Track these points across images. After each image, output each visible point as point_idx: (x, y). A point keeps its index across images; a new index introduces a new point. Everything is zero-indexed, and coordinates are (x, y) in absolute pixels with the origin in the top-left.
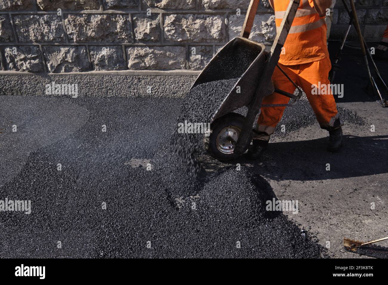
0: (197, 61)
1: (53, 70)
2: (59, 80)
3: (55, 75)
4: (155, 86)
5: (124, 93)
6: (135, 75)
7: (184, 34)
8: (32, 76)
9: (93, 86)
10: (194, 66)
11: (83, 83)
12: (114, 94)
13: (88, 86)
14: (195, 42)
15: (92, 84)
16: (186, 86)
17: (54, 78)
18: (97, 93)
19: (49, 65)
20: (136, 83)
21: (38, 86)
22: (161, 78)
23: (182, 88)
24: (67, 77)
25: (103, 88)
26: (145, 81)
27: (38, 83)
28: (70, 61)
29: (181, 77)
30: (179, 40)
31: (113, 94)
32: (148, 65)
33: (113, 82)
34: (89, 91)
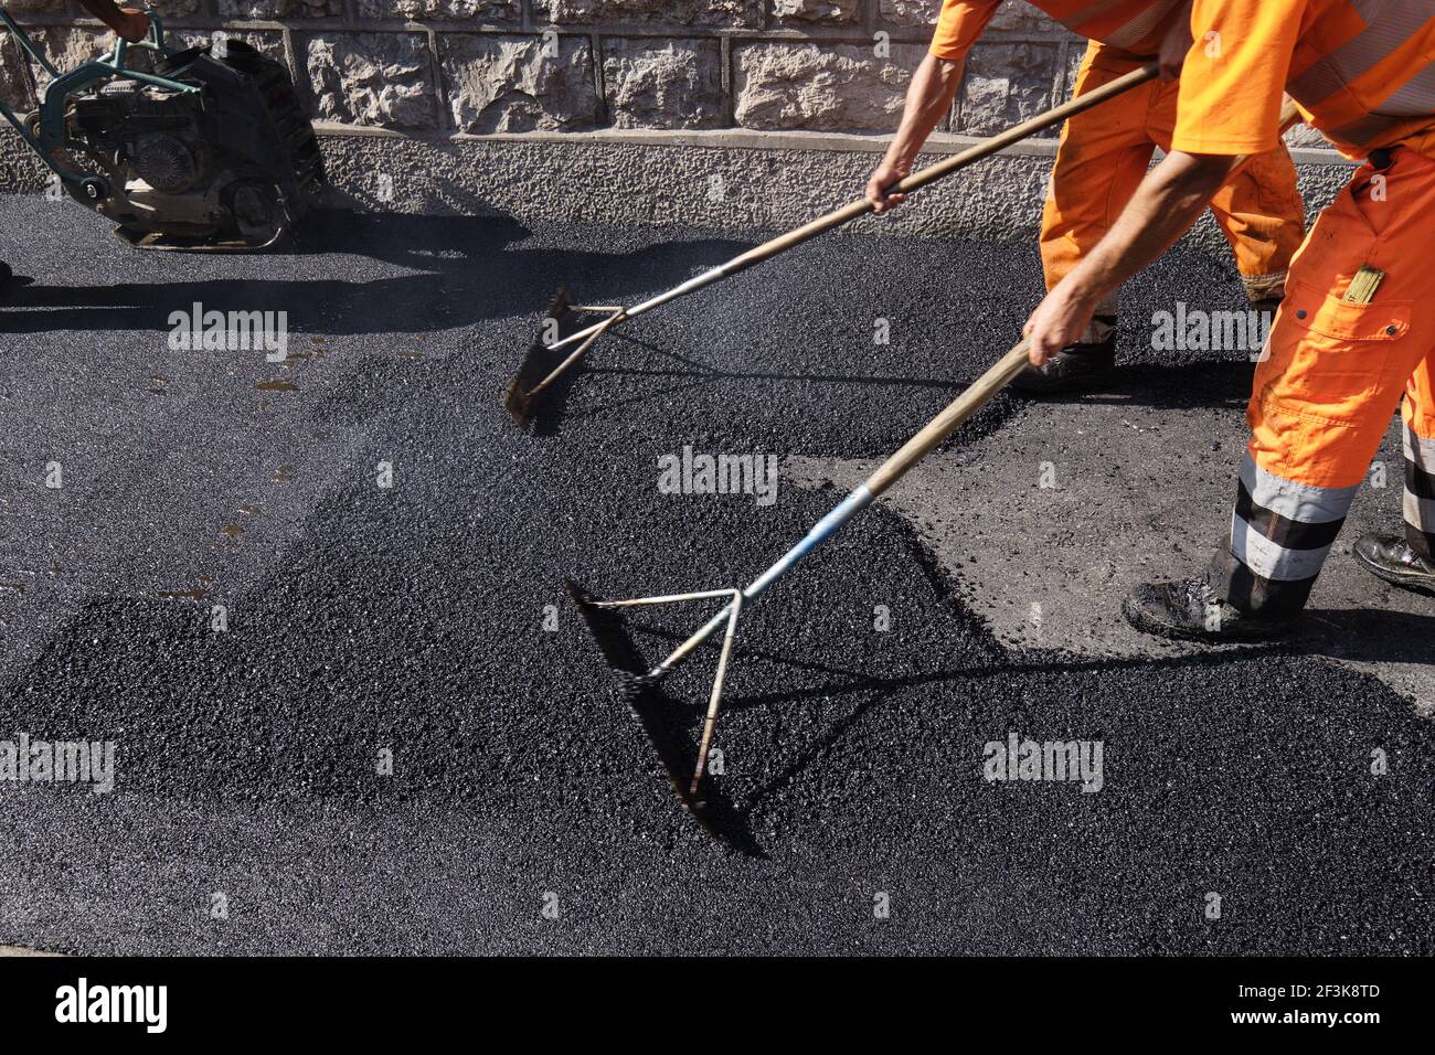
0: (994, 102)
1: (470, 123)
2: (488, 158)
3: (474, 140)
5: (712, 211)
6: (756, 149)
8: (395, 144)
9: (603, 186)
10: (978, 119)
11: (570, 171)
12: (677, 215)
13: (588, 185)
15: (600, 178)
17: (470, 152)
18: (617, 209)
19: (456, 105)
20: (758, 179)
21: (414, 178)
22: (850, 162)
24: (516, 148)
25: (639, 192)
26: (792, 172)
27: (415, 167)
28: (532, 92)
29: (927, 160)
31: (671, 215)
32: (808, 114)
33: (676, 170)
34: (590, 203)
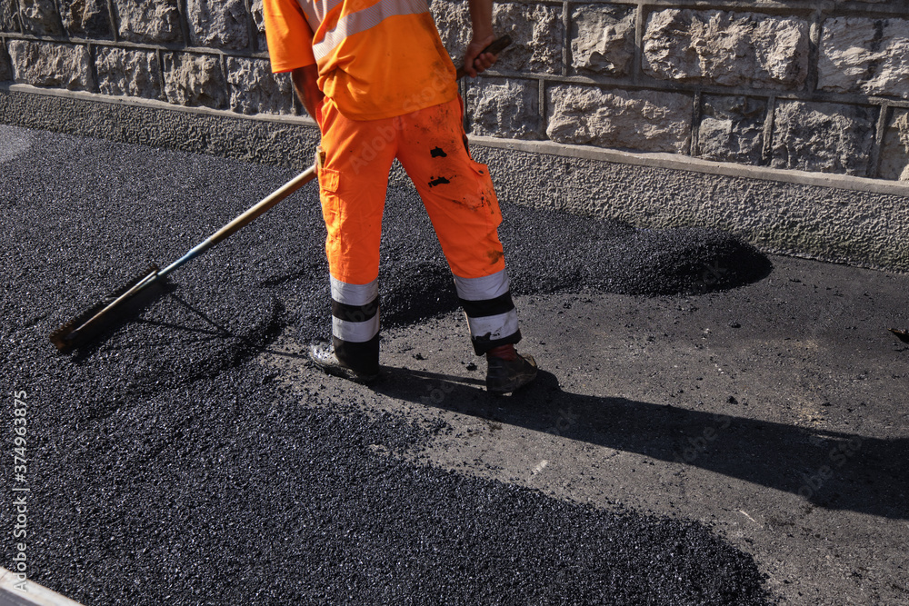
0: (720, 136)
4: (605, 190)
5: (528, 196)
6: (559, 156)
7: (692, 62)
10: (710, 148)
12: (506, 196)
14: (719, 85)
16: (681, 199)
20: (559, 176)
22: (620, 170)
23: (672, 202)
26: (581, 174)
29: (673, 173)
30: (677, 77)
31: (503, 196)
32: (593, 135)
33: (507, 166)
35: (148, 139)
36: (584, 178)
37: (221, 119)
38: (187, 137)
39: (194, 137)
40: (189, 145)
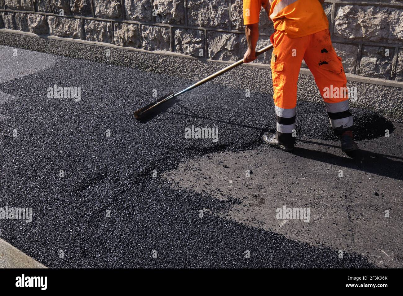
0: (371, 65)
1: (212, 56)
2: (216, 67)
3: (213, 62)
4: (313, 89)
7: (358, 30)
8: (193, 60)
9: (246, 79)
10: (365, 71)
11: (238, 74)
12: (267, 91)
13: (242, 78)
14: (371, 41)
15: (246, 76)
17: (212, 65)
18: (250, 87)
19: (209, 51)
21: (197, 71)
24: (224, 65)
25: (256, 82)
26: (303, 81)
27: (197, 68)
28: (229, 49)
30: (351, 37)
33: (268, 77)
34: (242, 84)
35: (106, 61)
36: (304, 83)
37: (138, 53)
38: (123, 60)
39: (126, 60)
40: (124, 64)
